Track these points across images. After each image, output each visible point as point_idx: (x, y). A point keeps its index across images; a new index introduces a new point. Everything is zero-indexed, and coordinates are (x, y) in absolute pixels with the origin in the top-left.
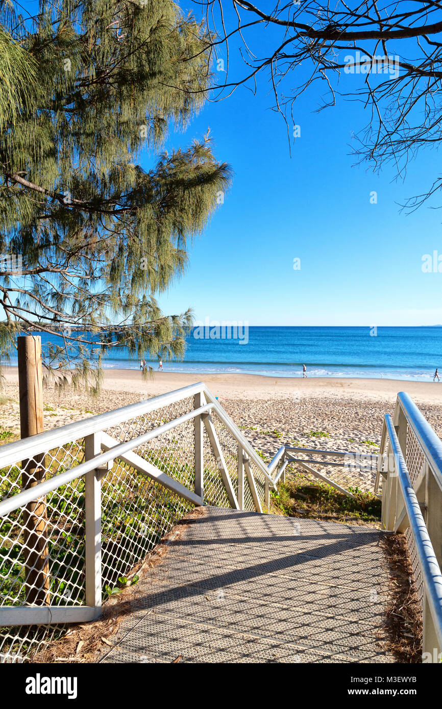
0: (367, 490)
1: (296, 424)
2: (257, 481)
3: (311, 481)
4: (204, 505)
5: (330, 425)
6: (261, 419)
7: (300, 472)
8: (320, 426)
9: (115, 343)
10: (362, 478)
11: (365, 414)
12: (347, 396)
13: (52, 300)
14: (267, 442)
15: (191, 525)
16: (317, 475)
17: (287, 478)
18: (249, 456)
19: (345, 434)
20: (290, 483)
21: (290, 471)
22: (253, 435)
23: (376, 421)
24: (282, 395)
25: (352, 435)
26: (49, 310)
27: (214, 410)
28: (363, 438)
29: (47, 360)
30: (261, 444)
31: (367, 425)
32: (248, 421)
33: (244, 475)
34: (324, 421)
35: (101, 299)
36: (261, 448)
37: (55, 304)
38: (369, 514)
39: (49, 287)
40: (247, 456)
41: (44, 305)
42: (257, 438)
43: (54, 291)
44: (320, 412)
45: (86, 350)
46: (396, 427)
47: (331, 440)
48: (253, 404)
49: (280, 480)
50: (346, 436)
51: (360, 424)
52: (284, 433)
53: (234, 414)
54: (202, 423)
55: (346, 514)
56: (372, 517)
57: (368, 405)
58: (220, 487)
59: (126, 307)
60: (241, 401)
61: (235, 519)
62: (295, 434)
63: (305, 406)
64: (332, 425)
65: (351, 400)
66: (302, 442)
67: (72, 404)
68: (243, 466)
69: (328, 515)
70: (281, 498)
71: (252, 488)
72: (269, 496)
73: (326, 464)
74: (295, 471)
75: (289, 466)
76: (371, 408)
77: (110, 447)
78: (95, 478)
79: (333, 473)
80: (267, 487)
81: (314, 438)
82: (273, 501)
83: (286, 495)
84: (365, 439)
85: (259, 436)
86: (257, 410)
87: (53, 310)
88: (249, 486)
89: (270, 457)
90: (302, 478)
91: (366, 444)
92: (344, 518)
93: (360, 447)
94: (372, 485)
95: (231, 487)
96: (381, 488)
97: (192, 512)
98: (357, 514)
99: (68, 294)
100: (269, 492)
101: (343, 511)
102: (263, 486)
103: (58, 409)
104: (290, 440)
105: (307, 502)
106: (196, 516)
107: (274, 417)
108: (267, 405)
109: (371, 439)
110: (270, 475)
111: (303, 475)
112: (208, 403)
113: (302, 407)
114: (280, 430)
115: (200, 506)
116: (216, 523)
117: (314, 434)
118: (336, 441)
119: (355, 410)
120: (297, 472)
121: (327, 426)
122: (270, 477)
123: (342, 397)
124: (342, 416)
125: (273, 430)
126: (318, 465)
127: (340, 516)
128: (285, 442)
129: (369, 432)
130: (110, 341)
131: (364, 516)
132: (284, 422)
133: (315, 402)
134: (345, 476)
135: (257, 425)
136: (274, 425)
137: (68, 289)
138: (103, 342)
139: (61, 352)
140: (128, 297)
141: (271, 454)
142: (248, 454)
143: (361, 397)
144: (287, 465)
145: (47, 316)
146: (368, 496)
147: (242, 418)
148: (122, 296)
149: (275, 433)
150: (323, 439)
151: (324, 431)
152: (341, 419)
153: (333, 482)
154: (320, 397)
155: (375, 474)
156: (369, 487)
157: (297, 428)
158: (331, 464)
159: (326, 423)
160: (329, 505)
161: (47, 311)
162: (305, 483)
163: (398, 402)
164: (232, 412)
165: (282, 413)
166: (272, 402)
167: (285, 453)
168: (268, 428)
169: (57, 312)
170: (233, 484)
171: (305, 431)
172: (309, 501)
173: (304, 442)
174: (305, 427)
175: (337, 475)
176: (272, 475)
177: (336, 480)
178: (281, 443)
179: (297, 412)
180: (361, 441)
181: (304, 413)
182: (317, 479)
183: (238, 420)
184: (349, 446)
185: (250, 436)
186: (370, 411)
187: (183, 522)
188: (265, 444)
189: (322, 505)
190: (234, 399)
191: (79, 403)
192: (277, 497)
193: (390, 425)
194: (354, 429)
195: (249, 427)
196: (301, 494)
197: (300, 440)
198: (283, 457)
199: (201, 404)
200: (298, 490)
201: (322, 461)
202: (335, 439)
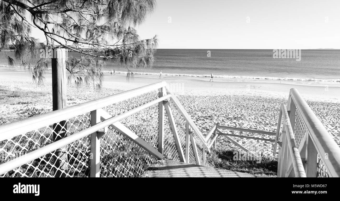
0: (269, 155)
1: (224, 112)
2: (198, 146)
3: (232, 148)
4: (164, 159)
5: (246, 113)
6: (202, 108)
7: (225, 142)
8: (239, 113)
9: (111, 57)
10: (266, 147)
11: (269, 106)
12: (258, 95)
13: (74, 30)
14: (205, 122)
15: (155, 171)
16: (236, 144)
17: (217, 145)
18: (193, 130)
19: (255, 119)
20: (219, 148)
21: (219, 141)
22: (196, 118)
23: (276, 111)
24: (215, 93)
25: (260, 120)
26: (72, 36)
27: (171, 99)
28: (267, 122)
29: (70, 67)
30: (201, 123)
31: (270, 113)
32: (194, 109)
33: (189, 143)
34: (242, 110)
35: (103, 29)
36: (201, 126)
37: (76, 33)
38: (270, 170)
39: (72, 21)
40: (192, 129)
41: (69, 32)
42: (199, 120)
43: (75, 24)
44: (240, 104)
45: (93, 61)
46: (288, 112)
47: (246, 122)
48: (197, 99)
49: (212, 147)
50: (256, 120)
51: (266, 113)
52: (216, 117)
53: (185, 105)
54: (163, 107)
55: (254, 170)
56: (271, 172)
57: (271, 101)
58: (174, 149)
59: (119, 34)
60: (189, 96)
61: (183, 169)
62: (223, 118)
63: (230, 100)
64: (247, 113)
65: (260, 97)
66: (228, 123)
67: (86, 97)
68: (189, 136)
69: (242, 170)
70: (213, 158)
71: (194, 150)
72: (205, 157)
73: (242, 137)
74: (223, 141)
75: (218, 137)
76: (273, 103)
77: (106, 119)
78: (97, 137)
79: (247, 143)
80: (204, 151)
81: (235, 121)
82: (208, 160)
83: (216, 156)
84: (268, 122)
85: (200, 118)
86: (199, 103)
87: (75, 36)
88: (193, 149)
89: (207, 132)
90: (227, 145)
91: (269, 125)
92: (253, 172)
93: (265, 127)
94: (272, 152)
95: (181, 149)
96: (278, 154)
97: (156, 163)
98: (262, 170)
99: (83, 26)
100: (205, 153)
101: (253, 167)
102: (202, 150)
103: (77, 100)
104: (219, 122)
105: (229, 161)
106: (159, 165)
107: (210, 107)
108: (206, 99)
109: (272, 123)
110: (206, 143)
111: (227, 144)
112: (167, 94)
113: (228, 101)
114: (213, 115)
115: (161, 159)
116: (171, 170)
117: (235, 118)
118: (249, 123)
119: (262, 103)
120: (223, 142)
121: (244, 114)
122: (206, 144)
123: (254, 95)
124: (254, 107)
125: (209, 115)
126: (237, 138)
127: (250, 171)
128: (217, 122)
129: (271, 118)
130: (108, 55)
131: (266, 171)
132: (216, 110)
133: (237, 98)
134: (254, 145)
135: (199, 112)
136: (210, 112)
137: (84, 23)
138: (104, 56)
139: (78, 62)
140: (120, 27)
141: (207, 130)
142: (192, 128)
143: (267, 95)
144: (217, 137)
145: (71, 39)
146: (269, 159)
147: (190, 107)
148: (116, 27)
149: (210, 117)
150: (241, 121)
151: (242, 117)
152: (254, 109)
153: (246, 149)
154: (240, 95)
155: (274, 145)
156: (269, 153)
157: (225, 115)
158: (245, 137)
159: (243, 111)
160: (244, 163)
161: (71, 36)
162: (228, 149)
163: (290, 95)
164: (184, 103)
165: (215, 104)
166: (209, 97)
167: (216, 129)
168: (206, 114)
169: (76, 37)
170: (182, 147)
171: (229, 116)
172: (231, 161)
173: (229, 123)
174: (229, 114)
175: (249, 144)
176: (207, 142)
177: (248, 147)
178: (214, 123)
179: (225, 104)
180: (266, 124)
181: (229, 105)
182: (236, 147)
183: (187, 109)
184: (258, 126)
185: (194, 118)
186: (273, 105)
187: (150, 169)
188: (204, 124)
189: (239, 163)
190: (185, 95)
191: (90, 96)
192: (210, 157)
193: (284, 110)
194: (261, 116)
195: (194, 113)
196: (225, 156)
197: (226, 121)
198: (215, 131)
199: (163, 95)
200: (224, 153)
201: (240, 135)
202: (249, 122)
